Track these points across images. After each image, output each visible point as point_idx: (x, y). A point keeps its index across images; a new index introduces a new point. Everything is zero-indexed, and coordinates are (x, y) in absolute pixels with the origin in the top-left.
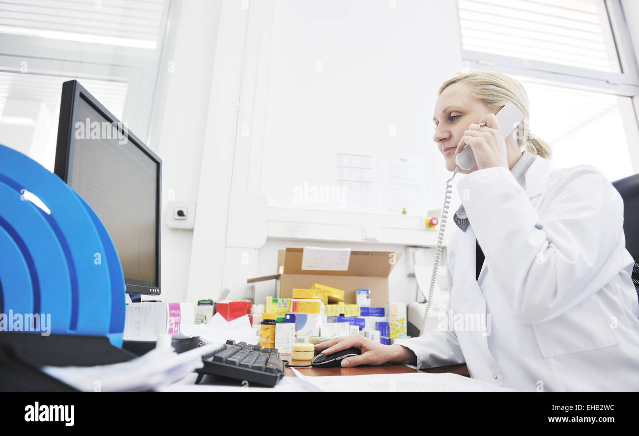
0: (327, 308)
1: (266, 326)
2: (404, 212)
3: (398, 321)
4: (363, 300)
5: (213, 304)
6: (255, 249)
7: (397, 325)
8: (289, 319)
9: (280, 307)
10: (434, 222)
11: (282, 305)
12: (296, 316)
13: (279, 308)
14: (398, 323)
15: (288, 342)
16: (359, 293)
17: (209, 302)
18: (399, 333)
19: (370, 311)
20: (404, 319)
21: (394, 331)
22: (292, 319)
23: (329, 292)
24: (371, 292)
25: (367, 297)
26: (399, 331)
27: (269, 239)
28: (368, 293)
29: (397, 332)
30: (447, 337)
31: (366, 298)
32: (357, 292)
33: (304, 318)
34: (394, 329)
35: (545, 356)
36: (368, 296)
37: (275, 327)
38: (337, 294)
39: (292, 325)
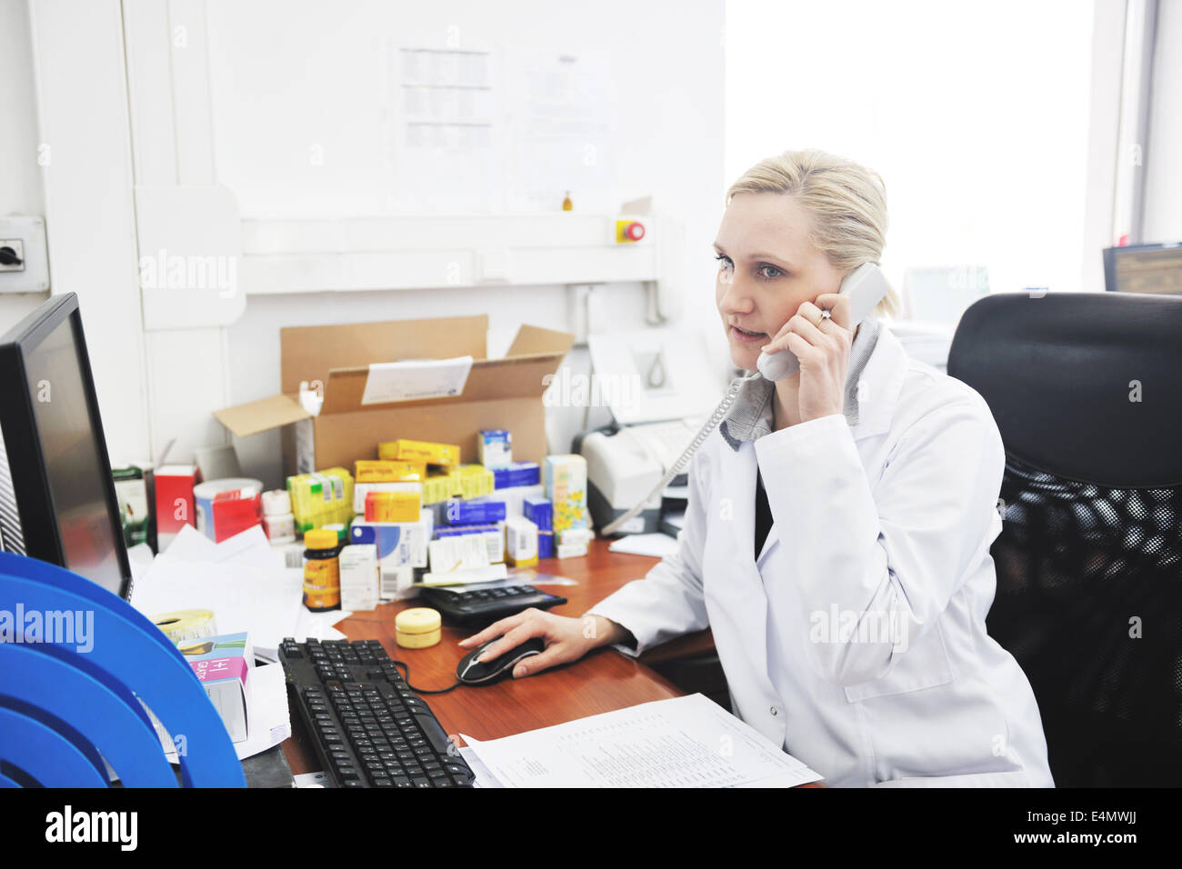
0: (427, 488)
1: (318, 563)
2: (567, 204)
3: (569, 497)
4: (496, 456)
5: (144, 475)
6: (221, 328)
7: (568, 506)
8: (362, 536)
9: (328, 498)
10: (637, 232)
11: (333, 495)
12: (376, 531)
13: (327, 502)
14: (569, 501)
15: (369, 589)
16: (488, 442)
17: (132, 472)
18: (571, 520)
19: (512, 477)
20: (581, 492)
21: (562, 518)
22: (369, 536)
23: (428, 453)
24: (513, 438)
25: (506, 449)
26: (572, 515)
27: (253, 299)
28: (506, 440)
29: (568, 517)
30: (685, 588)
31: (502, 451)
32: (482, 439)
33: (393, 534)
34: (562, 513)
35: (851, 701)
36: (507, 445)
37: (338, 562)
38: (445, 453)
39: (370, 550)
